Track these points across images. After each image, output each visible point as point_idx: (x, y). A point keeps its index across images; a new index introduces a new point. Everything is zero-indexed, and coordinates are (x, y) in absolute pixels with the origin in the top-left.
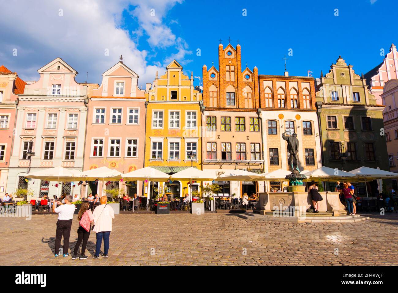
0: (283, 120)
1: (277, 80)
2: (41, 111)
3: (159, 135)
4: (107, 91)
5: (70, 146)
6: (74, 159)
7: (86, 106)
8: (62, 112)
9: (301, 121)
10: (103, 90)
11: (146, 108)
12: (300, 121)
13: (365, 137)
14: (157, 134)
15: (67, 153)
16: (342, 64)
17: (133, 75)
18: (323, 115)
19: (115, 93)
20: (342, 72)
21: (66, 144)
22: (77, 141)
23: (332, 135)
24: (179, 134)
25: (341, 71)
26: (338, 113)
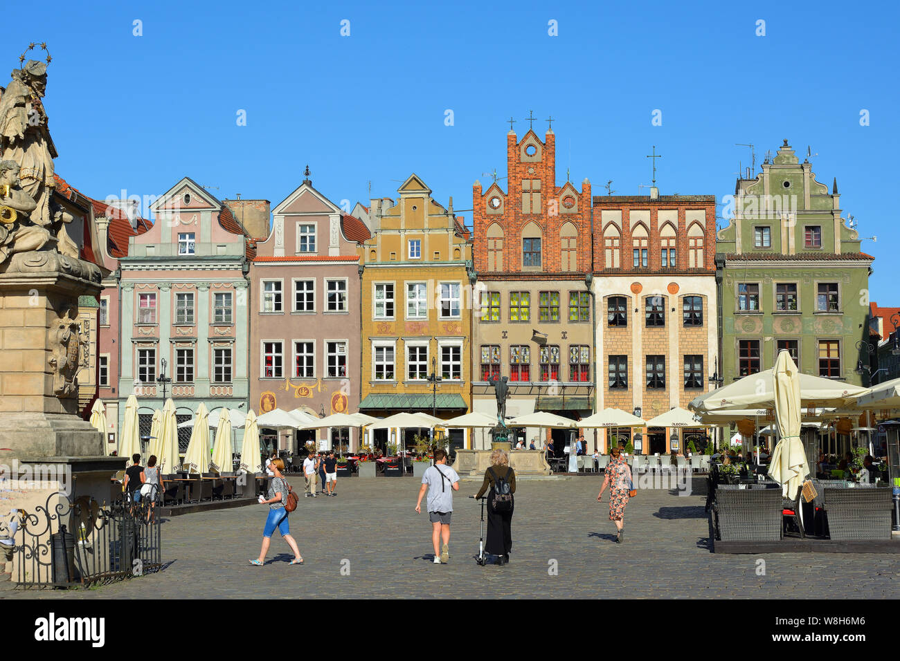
0: (640, 295)
1: (632, 208)
2: (164, 289)
3: (387, 333)
4: (282, 245)
5: (223, 357)
6: (231, 382)
7: (245, 278)
8: (202, 291)
9: (679, 296)
10: (276, 243)
11: (361, 278)
12: (676, 296)
13: (820, 327)
14: (384, 330)
15: (218, 370)
16: (788, 158)
17: (331, 210)
18: (729, 283)
19: (298, 249)
20: (786, 180)
21: (213, 353)
22: (234, 347)
23: (746, 324)
24: (425, 330)
25: (785, 176)
26: (764, 277)
